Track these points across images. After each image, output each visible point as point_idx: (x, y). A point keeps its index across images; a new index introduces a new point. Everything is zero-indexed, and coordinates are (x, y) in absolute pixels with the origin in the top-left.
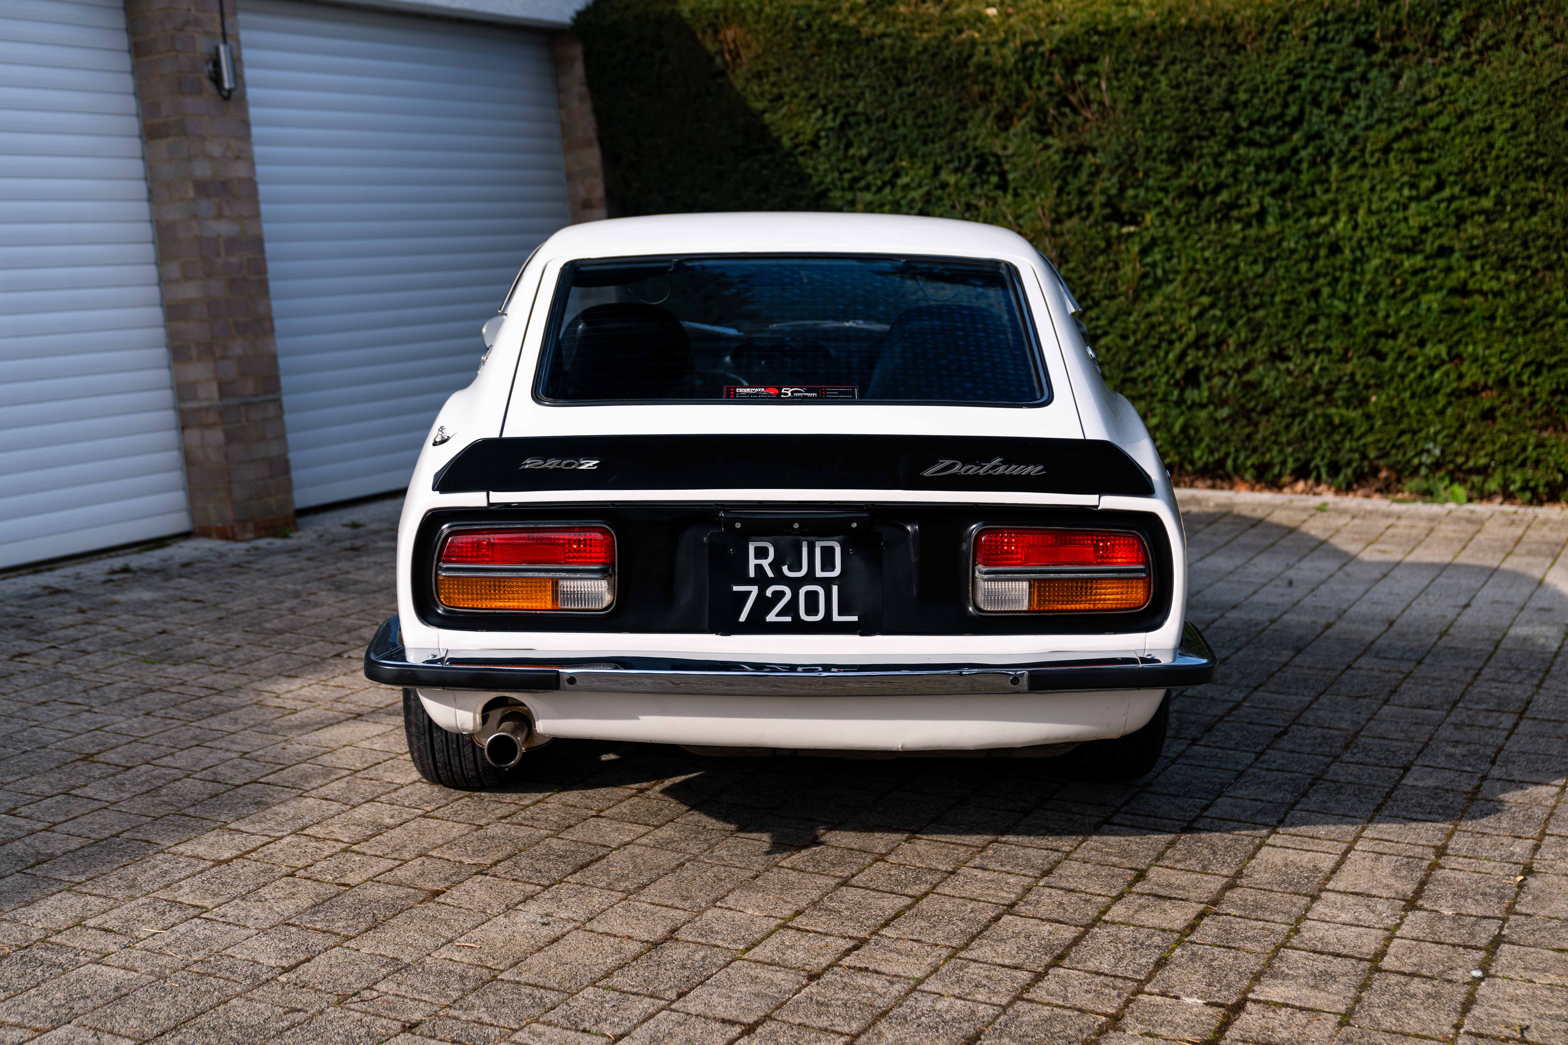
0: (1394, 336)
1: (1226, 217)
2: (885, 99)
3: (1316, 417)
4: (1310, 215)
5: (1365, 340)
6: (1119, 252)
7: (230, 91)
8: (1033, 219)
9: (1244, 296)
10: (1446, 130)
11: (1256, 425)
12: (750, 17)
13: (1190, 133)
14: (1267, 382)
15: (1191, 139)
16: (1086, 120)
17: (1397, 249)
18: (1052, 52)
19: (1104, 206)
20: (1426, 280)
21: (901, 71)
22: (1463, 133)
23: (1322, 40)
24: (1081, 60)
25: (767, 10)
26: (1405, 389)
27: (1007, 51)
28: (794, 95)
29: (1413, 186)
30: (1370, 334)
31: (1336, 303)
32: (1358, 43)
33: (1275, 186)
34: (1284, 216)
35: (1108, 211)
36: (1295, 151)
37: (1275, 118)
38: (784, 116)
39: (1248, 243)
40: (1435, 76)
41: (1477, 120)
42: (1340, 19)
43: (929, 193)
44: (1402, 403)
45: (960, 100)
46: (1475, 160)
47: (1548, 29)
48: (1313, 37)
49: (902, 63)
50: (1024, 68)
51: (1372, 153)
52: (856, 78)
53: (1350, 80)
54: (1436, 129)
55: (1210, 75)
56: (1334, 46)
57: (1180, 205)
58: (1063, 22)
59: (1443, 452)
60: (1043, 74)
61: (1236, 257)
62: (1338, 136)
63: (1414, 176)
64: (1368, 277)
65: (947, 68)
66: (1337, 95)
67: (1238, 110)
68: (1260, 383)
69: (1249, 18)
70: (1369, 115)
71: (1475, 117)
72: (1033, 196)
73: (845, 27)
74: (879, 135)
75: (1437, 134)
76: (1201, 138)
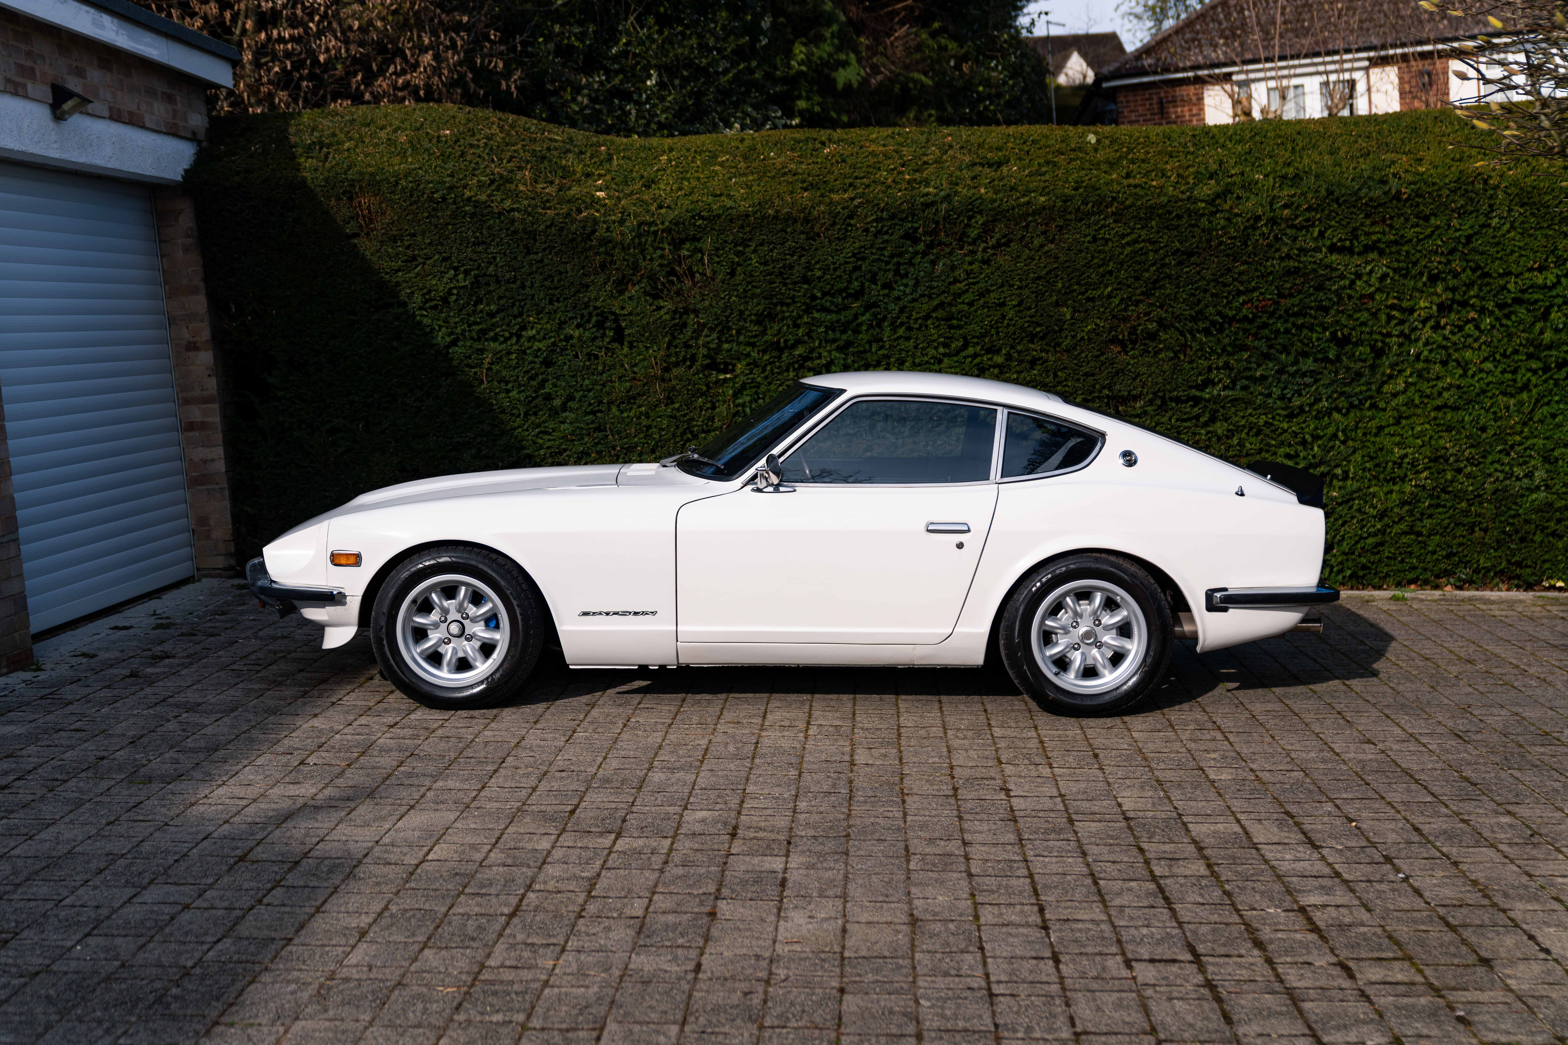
1: (802, 367)
2: (515, 265)
6: (716, 394)
8: (646, 368)
10: (971, 304)
12: (385, 187)
13: (775, 300)
15: (775, 305)
16: (691, 287)
18: (663, 231)
19: (705, 357)
21: (531, 241)
22: (983, 307)
23: (879, 232)
24: (687, 239)
25: (403, 183)
27: (624, 229)
28: (428, 257)
29: (946, 345)
32: (906, 236)
33: (841, 343)
34: (848, 367)
35: (708, 361)
36: (856, 317)
37: (840, 291)
38: (418, 274)
40: (963, 263)
41: (993, 298)
42: (893, 217)
43: (554, 344)
45: (583, 268)
46: (992, 327)
47: (1044, 233)
48: (872, 230)
49: (533, 235)
50: (640, 244)
51: (916, 320)
52: (488, 245)
53: (900, 264)
54: (964, 303)
55: (792, 255)
57: (766, 358)
58: (669, 208)
62: (892, 306)
63: (948, 338)
65: (572, 240)
66: (890, 275)
67: (813, 283)
69: (823, 213)
70: (914, 291)
71: (992, 295)
72: (647, 348)
73: (477, 201)
74: (508, 294)
75: (966, 307)
76: (782, 304)
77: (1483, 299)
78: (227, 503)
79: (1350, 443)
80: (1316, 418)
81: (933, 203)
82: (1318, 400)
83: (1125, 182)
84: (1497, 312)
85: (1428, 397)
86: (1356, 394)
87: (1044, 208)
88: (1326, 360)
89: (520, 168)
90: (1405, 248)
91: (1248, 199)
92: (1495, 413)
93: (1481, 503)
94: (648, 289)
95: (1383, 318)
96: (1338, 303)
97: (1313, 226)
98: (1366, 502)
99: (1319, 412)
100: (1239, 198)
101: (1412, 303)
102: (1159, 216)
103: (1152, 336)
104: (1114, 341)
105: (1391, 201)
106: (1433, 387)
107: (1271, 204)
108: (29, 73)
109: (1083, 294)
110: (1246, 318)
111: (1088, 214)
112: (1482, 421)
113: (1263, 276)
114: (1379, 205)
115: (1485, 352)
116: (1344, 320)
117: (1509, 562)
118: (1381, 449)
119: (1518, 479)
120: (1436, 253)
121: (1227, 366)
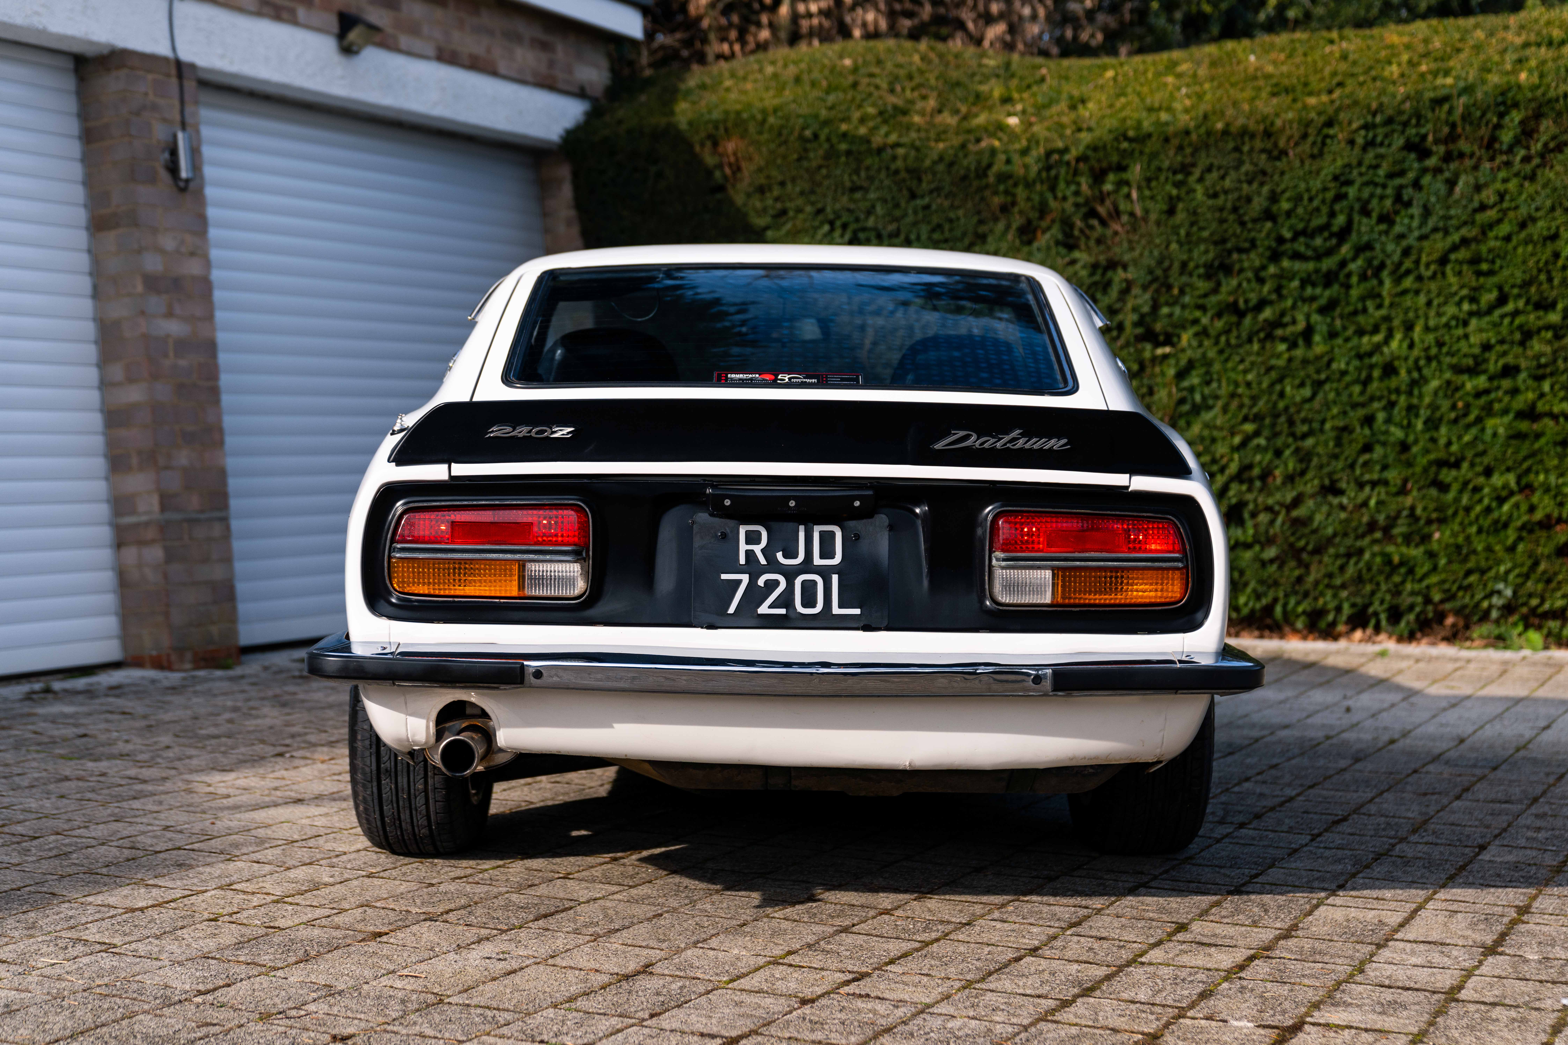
0: (1457, 465)
1: (1270, 337)
2: (897, 213)
3: (1374, 555)
4: (1361, 333)
5: (1425, 470)
6: (1153, 376)
7: (187, 181)
9: (1291, 423)
10: (1508, 238)
11: (1307, 567)
12: (752, 128)
13: (1229, 245)
14: (1319, 518)
15: (1230, 252)
16: (1116, 233)
17: (1458, 370)
18: (1078, 160)
19: (1136, 325)
20: (1491, 403)
21: (915, 182)
22: (1526, 242)
23: (1370, 144)
24: (1110, 169)
25: (771, 120)
26: (1471, 524)
27: (1030, 160)
28: (799, 210)
29: (1473, 300)
30: (1431, 463)
31: (1393, 429)
32: (1409, 147)
33: (1323, 301)
34: (1332, 335)
35: (1139, 331)
36: (1343, 264)
37: (1321, 229)
39: (1294, 365)
40: (1494, 180)
41: (1540, 227)
42: (1390, 121)
44: (1468, 538)
45: (979, 212)
46: (1540, 271)
48: (1360, 141)
49: (916, 173)
50: (1048, 178)
51: (1428, 265)
52: (866, 190)
53: (1401, 187)
54: (1496, 238)
55: (1250, 182)
56: (1382, 150)
57: (1219, 324)
58: (1090, 129)
59: (1515, 593)
60: (1068, 183)
61: (1281, 380)
62: (1390, 247)
63: (1475, 289)
64: (1427, 400)
65: (965, 178)
66: (1388, 203)
67: (1280, 220)
68: (1310, 519)
69: (1291, 122)
70: (1423, 224)
73: (854, 137)
75: (1498, 244)
76: (1240, 251)
81: (1446, 99)
89: (924, 97)
94: (1060, 236)
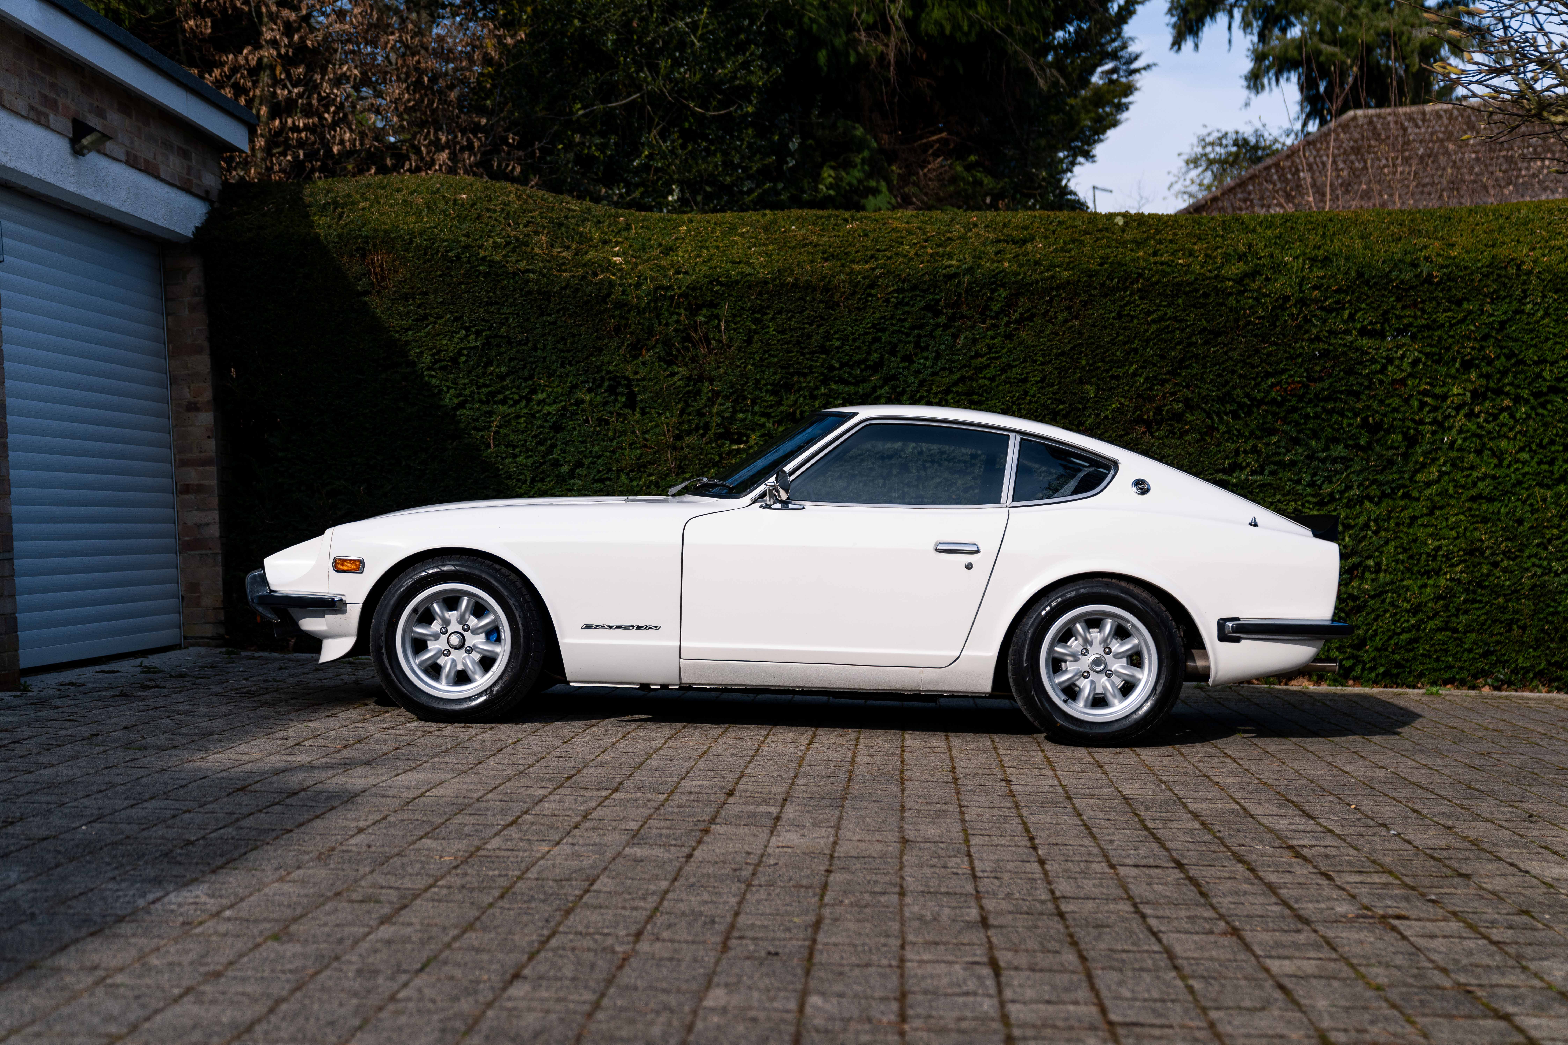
2: (527, 326)
8: (658, 435)
10: (992, 379)
12: (398, 245)
13: (792, 370)
15: (792, 375)
16: (705, 354)
18: (680, 296)
19: (718, 426)
21: (545, 302)
22: (1005, 383)
23: (900, 303)
24: (703, 305)
25: (417, 241)
27: (641, 293)
28: (439, 317)
32: (927, 308)
35: (721, 430)
36: (874, 389)
37: (859, 363)
38: (428, 333)
40: (985, 337)
41: (1015, 373)
42: (914, 288)
43: (564, 408)
45: (597, 331)
47: (1068, 308)
48: (893, 301)
49: (547, 296)
50: (656, 308)
52: (501, 306)
53: (920, 336)
56: (909, 309)
58: (687, 273)
62: (911, 379)
65: (587, 302)
66: (910, 347)
67: (832, 354)
69: (843, 282)
70: (935, 364)
71: (1014, 371)
72: (660, 415)
73: (492, 261)
74: (519, 356)
75: (987, 382)
76: (799, 374)
77: (1518, 387)
78: (219, 569)
79: (1383, 534)
80: (1348, 506)
81: (955, 275)
82: (1349, 488)
83: (1152, 259)
84: (1532, 400)
85: (1463, 487)
86: (1388, 482)
87: (1068, 283)
88: (1358, 446)
89: (536, 233)
90: (1438, 333)
91: (1276, 280)
92: (1531, 505)
93: (1518, 599)
94: (663, 354)
95: (1416, 404)
96: (1368, 388)
97: (1344, 309)
98: (1399, 595)
99: (1350, 500)
100: (1268, 279)
101: (1445, 389)
102: (1186, 293)
103: (1178, 417)
104: (1139, 421)
105: (1422, 284)
106: (1468, 476)
107: (1300, 285)
108: (53, 105)
109: (1107, 371)
110: (1274, 400)
111: (1114, 290)
112: (1519, 513)
113: (1291, 358)
114: (1411, 288)
115: (1521, 441)
116: (1375, 405)
117: (1549, 663)
118: (1415, 541)
119: (1557, 574)
120: (1469, 338)
121: (1255, 450)
